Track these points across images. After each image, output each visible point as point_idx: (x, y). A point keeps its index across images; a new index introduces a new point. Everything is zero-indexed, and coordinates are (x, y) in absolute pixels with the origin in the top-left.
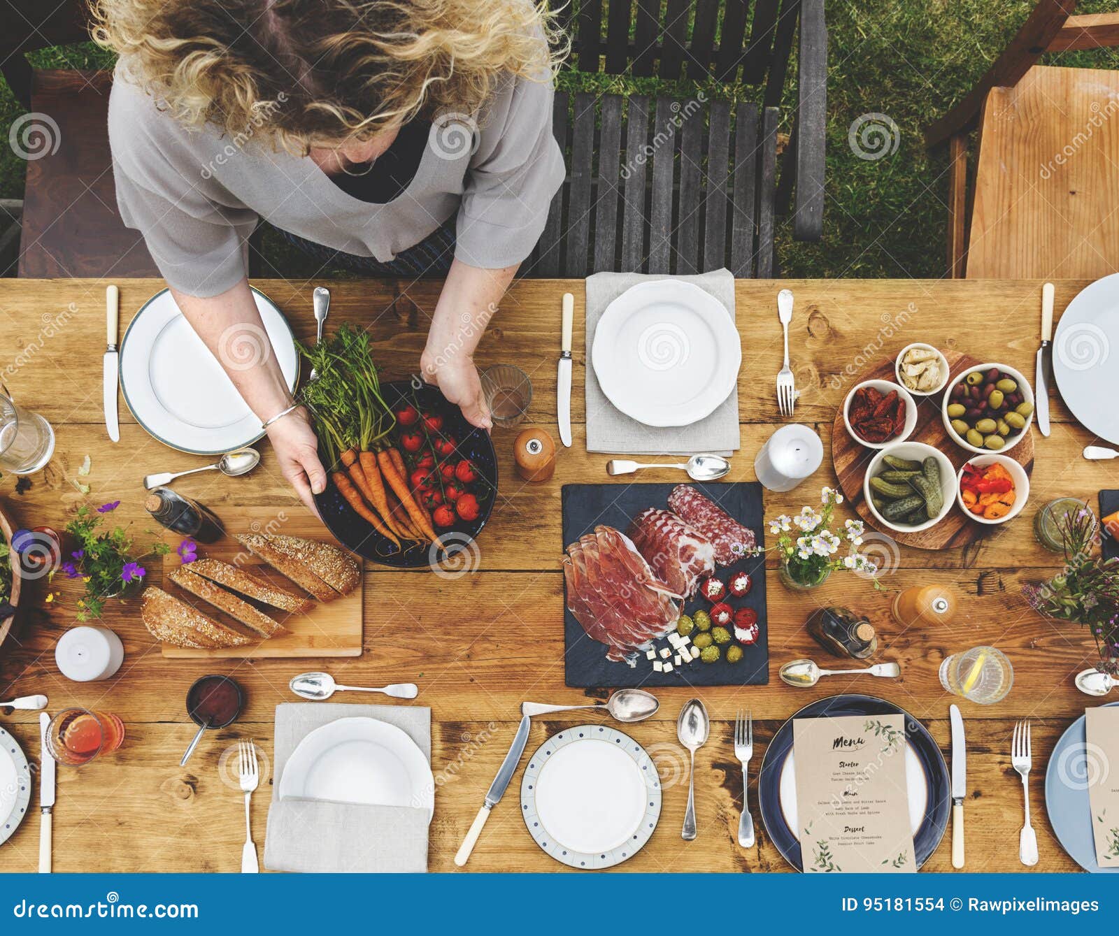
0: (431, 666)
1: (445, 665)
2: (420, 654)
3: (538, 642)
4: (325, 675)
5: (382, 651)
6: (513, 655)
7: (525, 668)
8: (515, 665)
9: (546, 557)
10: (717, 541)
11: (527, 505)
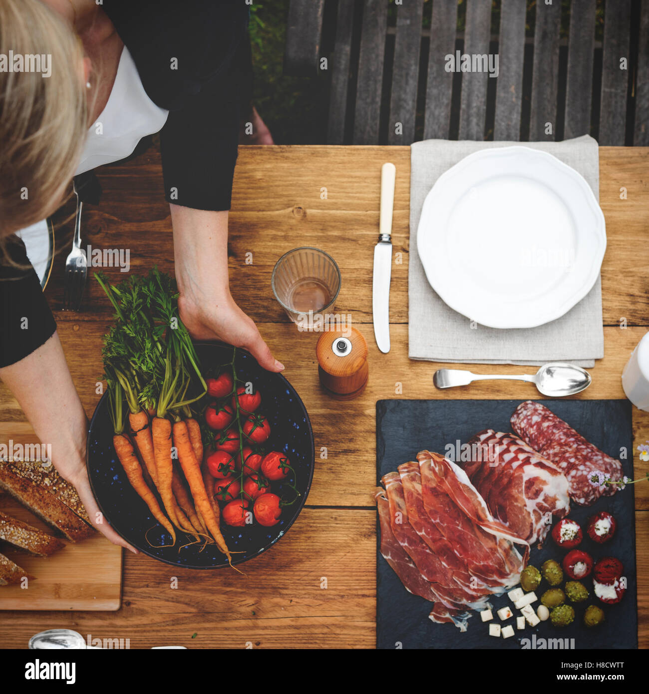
0: (207, 625)
1: (226, 624)
2: (193, 610)
3: (342, 597)
4: (71, 632)
5: (146, 604)
6: (310, 614)
7: (326, 630)
8: (313, 626)
9: (355, 490)
10: (573, 473)
11: (333, 425)
